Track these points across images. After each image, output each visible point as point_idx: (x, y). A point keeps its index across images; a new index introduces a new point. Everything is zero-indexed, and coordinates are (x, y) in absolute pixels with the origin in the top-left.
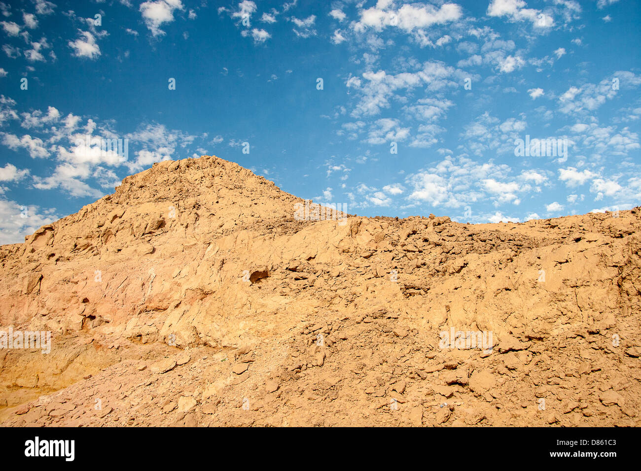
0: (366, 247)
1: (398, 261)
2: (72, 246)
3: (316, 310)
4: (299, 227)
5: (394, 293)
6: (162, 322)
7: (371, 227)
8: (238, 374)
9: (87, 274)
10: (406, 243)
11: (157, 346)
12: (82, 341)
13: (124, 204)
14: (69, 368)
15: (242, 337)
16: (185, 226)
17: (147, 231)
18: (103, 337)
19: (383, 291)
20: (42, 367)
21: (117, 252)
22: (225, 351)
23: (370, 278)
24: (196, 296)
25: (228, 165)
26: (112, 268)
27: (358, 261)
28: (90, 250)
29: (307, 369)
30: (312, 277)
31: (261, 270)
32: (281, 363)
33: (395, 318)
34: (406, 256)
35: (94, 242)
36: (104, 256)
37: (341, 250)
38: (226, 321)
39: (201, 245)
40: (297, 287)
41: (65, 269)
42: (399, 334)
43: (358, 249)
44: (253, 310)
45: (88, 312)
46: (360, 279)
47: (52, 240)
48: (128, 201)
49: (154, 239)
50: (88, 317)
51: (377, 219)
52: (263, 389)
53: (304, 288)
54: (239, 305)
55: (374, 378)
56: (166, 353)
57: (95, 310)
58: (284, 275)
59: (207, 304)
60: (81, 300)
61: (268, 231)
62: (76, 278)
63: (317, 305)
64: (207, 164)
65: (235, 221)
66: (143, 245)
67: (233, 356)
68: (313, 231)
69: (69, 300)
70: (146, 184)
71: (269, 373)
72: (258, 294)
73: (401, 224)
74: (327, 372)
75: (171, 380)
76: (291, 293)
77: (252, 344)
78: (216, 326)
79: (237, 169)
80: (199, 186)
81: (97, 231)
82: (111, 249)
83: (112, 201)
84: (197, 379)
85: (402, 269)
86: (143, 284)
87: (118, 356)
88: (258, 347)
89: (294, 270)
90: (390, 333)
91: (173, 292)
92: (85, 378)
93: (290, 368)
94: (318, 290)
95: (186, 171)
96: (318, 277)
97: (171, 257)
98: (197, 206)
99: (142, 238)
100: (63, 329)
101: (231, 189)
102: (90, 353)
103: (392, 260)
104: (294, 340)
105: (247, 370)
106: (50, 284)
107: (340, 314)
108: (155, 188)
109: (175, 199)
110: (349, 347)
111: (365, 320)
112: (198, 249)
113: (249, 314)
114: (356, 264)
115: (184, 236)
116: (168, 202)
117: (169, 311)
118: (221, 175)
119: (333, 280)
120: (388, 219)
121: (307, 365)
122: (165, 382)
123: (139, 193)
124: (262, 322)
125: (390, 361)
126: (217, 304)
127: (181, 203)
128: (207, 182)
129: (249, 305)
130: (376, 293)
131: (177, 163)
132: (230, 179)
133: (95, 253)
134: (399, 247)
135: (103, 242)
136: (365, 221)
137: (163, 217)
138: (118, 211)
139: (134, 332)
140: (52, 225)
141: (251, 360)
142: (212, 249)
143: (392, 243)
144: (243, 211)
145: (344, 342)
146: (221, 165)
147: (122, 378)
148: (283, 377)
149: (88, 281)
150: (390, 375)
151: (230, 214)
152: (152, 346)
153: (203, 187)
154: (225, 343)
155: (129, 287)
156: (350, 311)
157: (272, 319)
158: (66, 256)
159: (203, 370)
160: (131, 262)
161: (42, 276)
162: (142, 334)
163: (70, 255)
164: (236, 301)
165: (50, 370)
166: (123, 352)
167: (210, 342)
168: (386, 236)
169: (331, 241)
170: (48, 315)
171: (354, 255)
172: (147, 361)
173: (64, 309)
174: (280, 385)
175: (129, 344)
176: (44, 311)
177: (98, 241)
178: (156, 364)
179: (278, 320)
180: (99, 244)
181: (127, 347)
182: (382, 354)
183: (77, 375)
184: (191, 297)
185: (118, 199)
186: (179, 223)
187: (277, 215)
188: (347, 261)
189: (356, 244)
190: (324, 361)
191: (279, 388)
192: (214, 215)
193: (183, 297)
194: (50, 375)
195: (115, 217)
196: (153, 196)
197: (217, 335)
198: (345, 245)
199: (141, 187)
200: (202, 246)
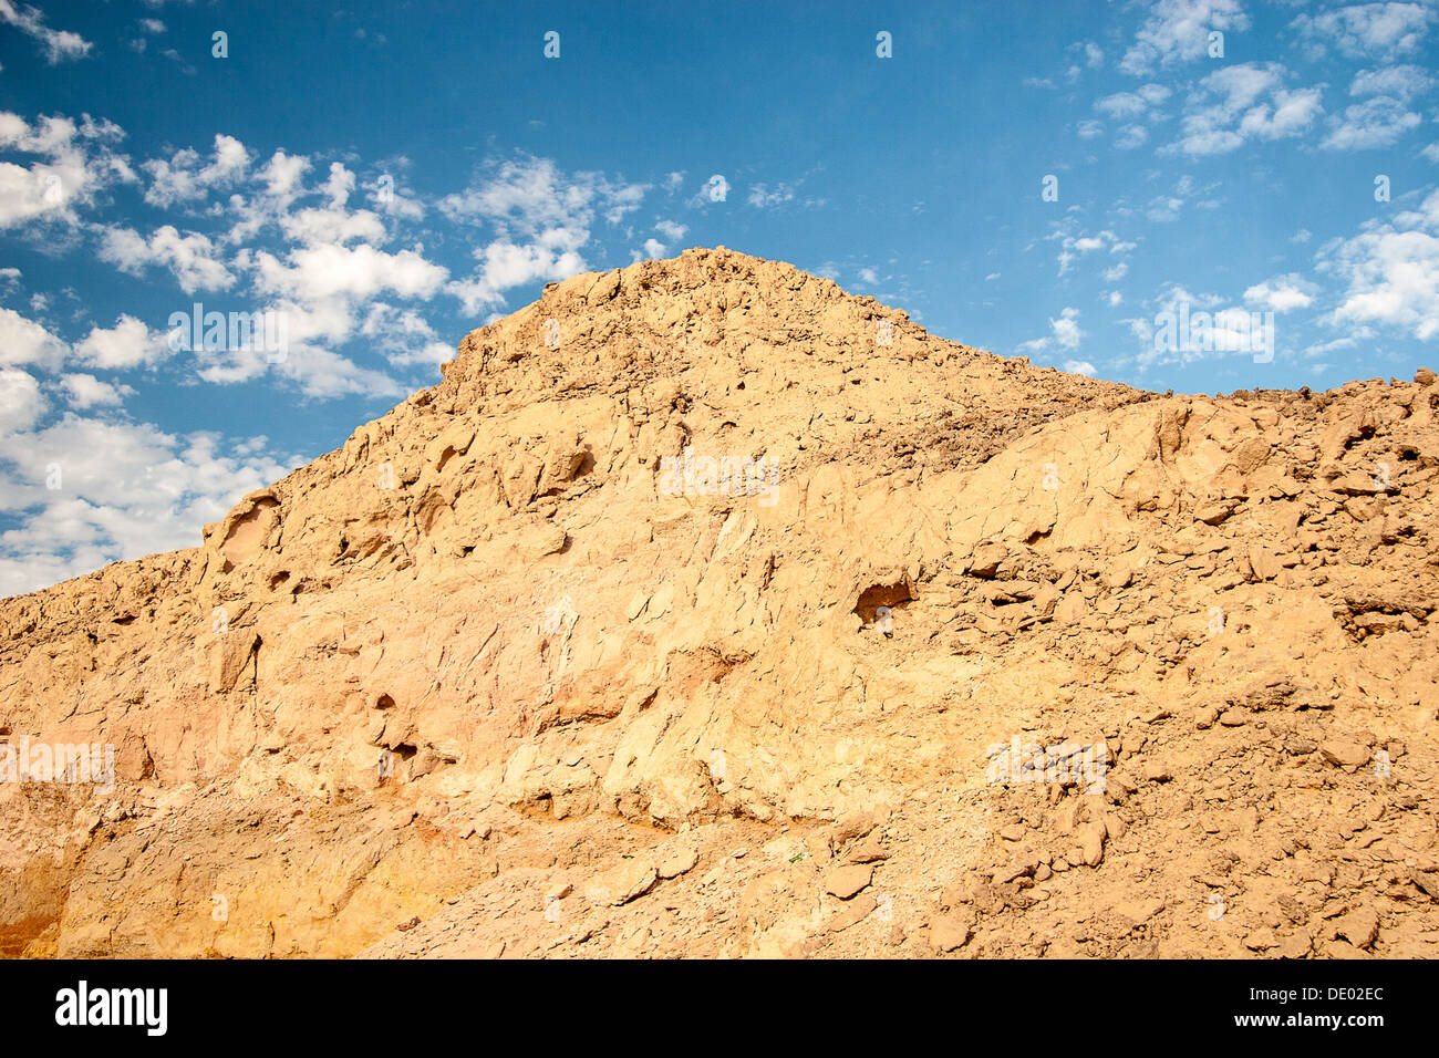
0: (1209, 490)
1: (1318, 526)
2: (332, 547)
3: (1066, 693)
4: (995, 442)
5: (1314, 627)
6: (606, 753)
7: (1221, 424)
8: (842, 899)
9: (382, 625)
10: (1342, 468)
11: (599, 826)
12: (384, 819)
13: (472, 412)
14: (354, 901)
15: (845, 786)
16: (650, 464)
17: (543, 487)
18: (442, 805)
19: (1278, 625)
20: (281, 901)
21: (462, 554)
22: (798, 830)
23: (1231, 587)
24: (699, 671)
25: (765, 272)
26: (450, 603)
27: (1189, 534)
28: (385, 554)
29: (1052, 875)
30: (1044, 593)
31: (888, 580)
32: (971, 859)
33: (1324, 708)
34: (1344, 509)
35: (396, 531)
36: (426, 570)
37: (1131, 504)
38: (793, 741)
39: (702, 518)
40: (1003, 628)
41: (321, 613)
42: (1339, 757)
43: (1186, 497)
44: (874, 704)
45: (394, 736)
46: (1198, 591)
47: (276, 533)
48: (480, 402)
49: (565, 510)
50: (397, 750)
51: (1239, 401)
52: (920, 940)
53: (1024, 629)
54: (830, 690)
55: (1270, 899)
56: (625, 845)
57: (412, 730)
58: (958, 593)
59: (735, 693)
60: (372, 701)
61: (901, 462)
62: (352, 637)
63: (1068, 677)
64: (703, 274)
65: (799, 439)
66: (536, 530)
67: (824, 844)
68: (1038, 452)
69: (340, 704)
70: (529, 349)
71: (938, 893)
72: (884, 654)
73: (1321, 410)
74: (1119, 884)
75: (645, 923)
76: (986, 647)
77: (877, 805)
78: (767, 758)
79: (791, 282)
80: (682, 343)
81: (402, 499)
82: (445, 548)
83: (435, 407)
84: (722, 917)
85: (1335, 550)
86: (545, 646)
87: (488, 860)
88: (899, 813)
89: (989, 575)
90: (1312, 756)
91: (631, 663)
92: (403, 928)
93: (1001, 876)
94: (1069, 632)
95: (643, 300)
96: (1064, 591)
97: (620, 558)
98: (682, 402)
99: (528, 508)
100: (328, 787)
101: (778, 343)
102: (409, 853)
103: (1300, 523)
104: (1007, 787)
105: (870, 885)
106: (282, 660)
107: (1141, 701)
108: (556, 358)
109: (616, 387)
110: (1181, 805)
111: (1226, 718)
112: (696, 531)
113: (861, 716)
114: (1183, 545)
115: (652, 496)
116: (596, 396)
117: (626, 721)
118: (744, 304)
119: (1112, 599)
120: (1276, 397)
121: (1051, 864)
122: (628, 929)
123: (512, 376)
124: (901, 738)
125: (1318, 844)
126: (765, 691)
127: (635, 397)
128: (705, 328)
129: (860, 688)
130: (1254, 631)
131: (612, 278)
132: (772, 312)
133: (399, 561)
134: (1319, 484)
135: (420, 528)
136: (1201, 408)
137: (585, 442)
138: (456, 435)
139: (530, 785)
140: (276, 491)
141: (880, 853)
142: (734, 529)
143: (1296, 470)
144: (822, 407)
145: (1163, 788)
146: (743, 275)
147: (505, 923)
148: (982, 904)
149: (385, 644)
150: (1323, 889)
151: (781, 419)
152: (582, 824)
153: (696, 344)
154: (796, 808)
155: (504, 657)
156: (1174, 692)
157: (931, 727)
158: (320, 577)
159: (737, 889)
160: (504, 581)
161: (259, 637)
162: (553, 791)
163: (330, 574)
164: (819, 680)
165: (302, 911)
166: (502, 847)
167: (751, 807)
168: (1274, 450)
169: (1097, 480)
170: (286, 750)
171: (1173, 516)
172: (574, 869)
173: (327, 732)
174: (974, 929)
175: (516, 821)
176: (273, 740)
177: (407, 528)
178: (598, 877)
179: (952, 730)
180: (409, 535)
181: (513, 831)
182: (1291, 822)
183: (378, 919)
184: (685, 673)
185: (452, 401)
186: (635, 459)
187: (923, 411)
188: (1151, 536)
189: (1178, 482)
190: (1103, 849)
191: (970, 937)
192: (734, 425)
193: (664, 675)
194: (303, 923)
195: (449, 452)
196: (551, 382)
197: (772, 784)
198: (1142, 489)
199: (516, 358)
200: (707, 521)
